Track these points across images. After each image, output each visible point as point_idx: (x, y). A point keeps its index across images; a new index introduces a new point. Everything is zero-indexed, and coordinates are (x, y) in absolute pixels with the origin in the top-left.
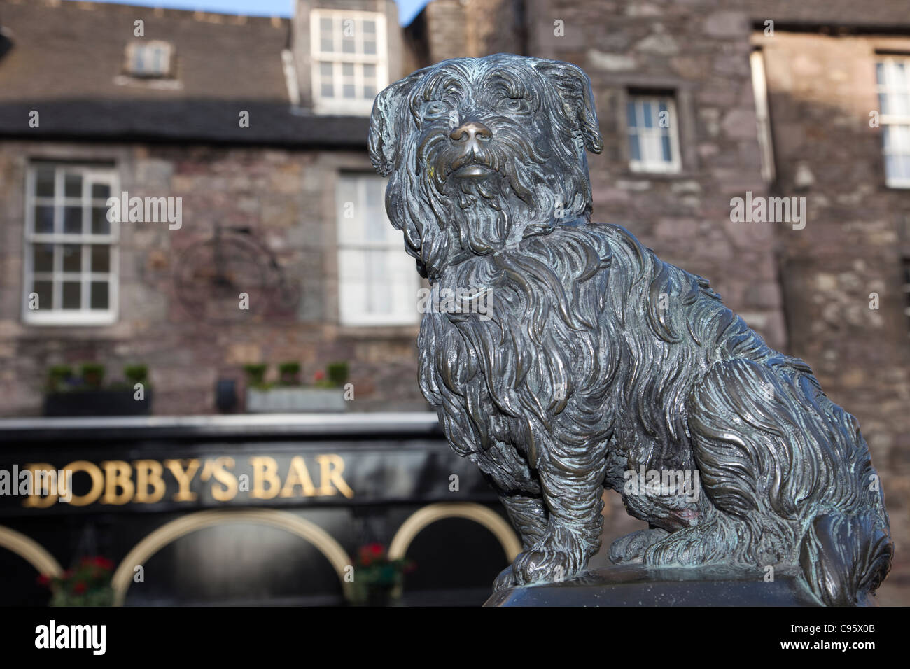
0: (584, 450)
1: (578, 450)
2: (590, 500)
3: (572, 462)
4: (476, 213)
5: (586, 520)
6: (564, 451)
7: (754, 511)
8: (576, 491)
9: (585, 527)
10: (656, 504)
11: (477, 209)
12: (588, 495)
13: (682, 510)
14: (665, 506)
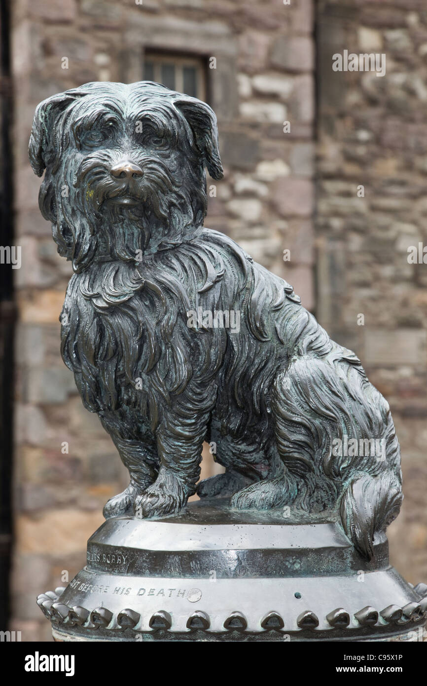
0: (193, 421)
1: (189, 421)
2: (194, 457)
3: (183, 430)
4: (123, 228)
5: (189, 471)
6: (179, 421)
7: (312, 473)
8: (184, 451)
9: (188, 476)
10: (238, 458)
11: (124, 225)
12: (192, 454)
13: (257, 464)
14: (244, 460)
